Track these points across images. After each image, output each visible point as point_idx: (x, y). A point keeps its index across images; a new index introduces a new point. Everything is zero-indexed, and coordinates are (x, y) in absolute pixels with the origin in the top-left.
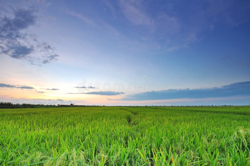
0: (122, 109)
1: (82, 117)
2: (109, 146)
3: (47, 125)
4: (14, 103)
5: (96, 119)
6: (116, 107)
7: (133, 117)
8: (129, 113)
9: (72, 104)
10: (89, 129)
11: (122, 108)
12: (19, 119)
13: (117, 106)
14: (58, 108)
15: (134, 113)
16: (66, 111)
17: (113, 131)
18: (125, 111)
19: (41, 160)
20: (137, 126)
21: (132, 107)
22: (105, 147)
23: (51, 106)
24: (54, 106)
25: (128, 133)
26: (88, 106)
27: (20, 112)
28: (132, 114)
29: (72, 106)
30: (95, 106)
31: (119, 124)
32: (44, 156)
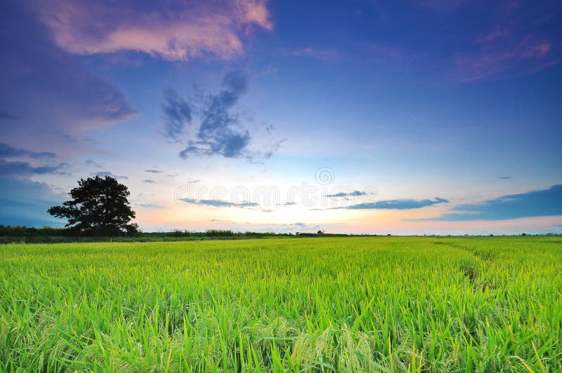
0: (441, 243)
1: (345, 260)
2: (421, 332)
3: (286, 271)
4: (235, 231)
5: (377, 264)
6: (423, 239)
7: (484, 265)
8: (467, 256)
9: (320, 232)
10: (366, 287)
11: (441, 240)
12: (244, 257)
13: (425, 236)
14: (297, 239)
15: (483, 256)
16: (311, 246)
17: (428, 298)
18: (450, 248)
19: (288, 334)
20: (500, 290)
21: (472, 237)
22: (412, 332)
23: (286, 235)
24: (291, 235)
25: (473, 308)
26: (352, 236)
27: (244, 246)
28: (478, 259)
29: (320, 234)
30: (368, 236)
31: (443, 283)
32: (291, 328)
